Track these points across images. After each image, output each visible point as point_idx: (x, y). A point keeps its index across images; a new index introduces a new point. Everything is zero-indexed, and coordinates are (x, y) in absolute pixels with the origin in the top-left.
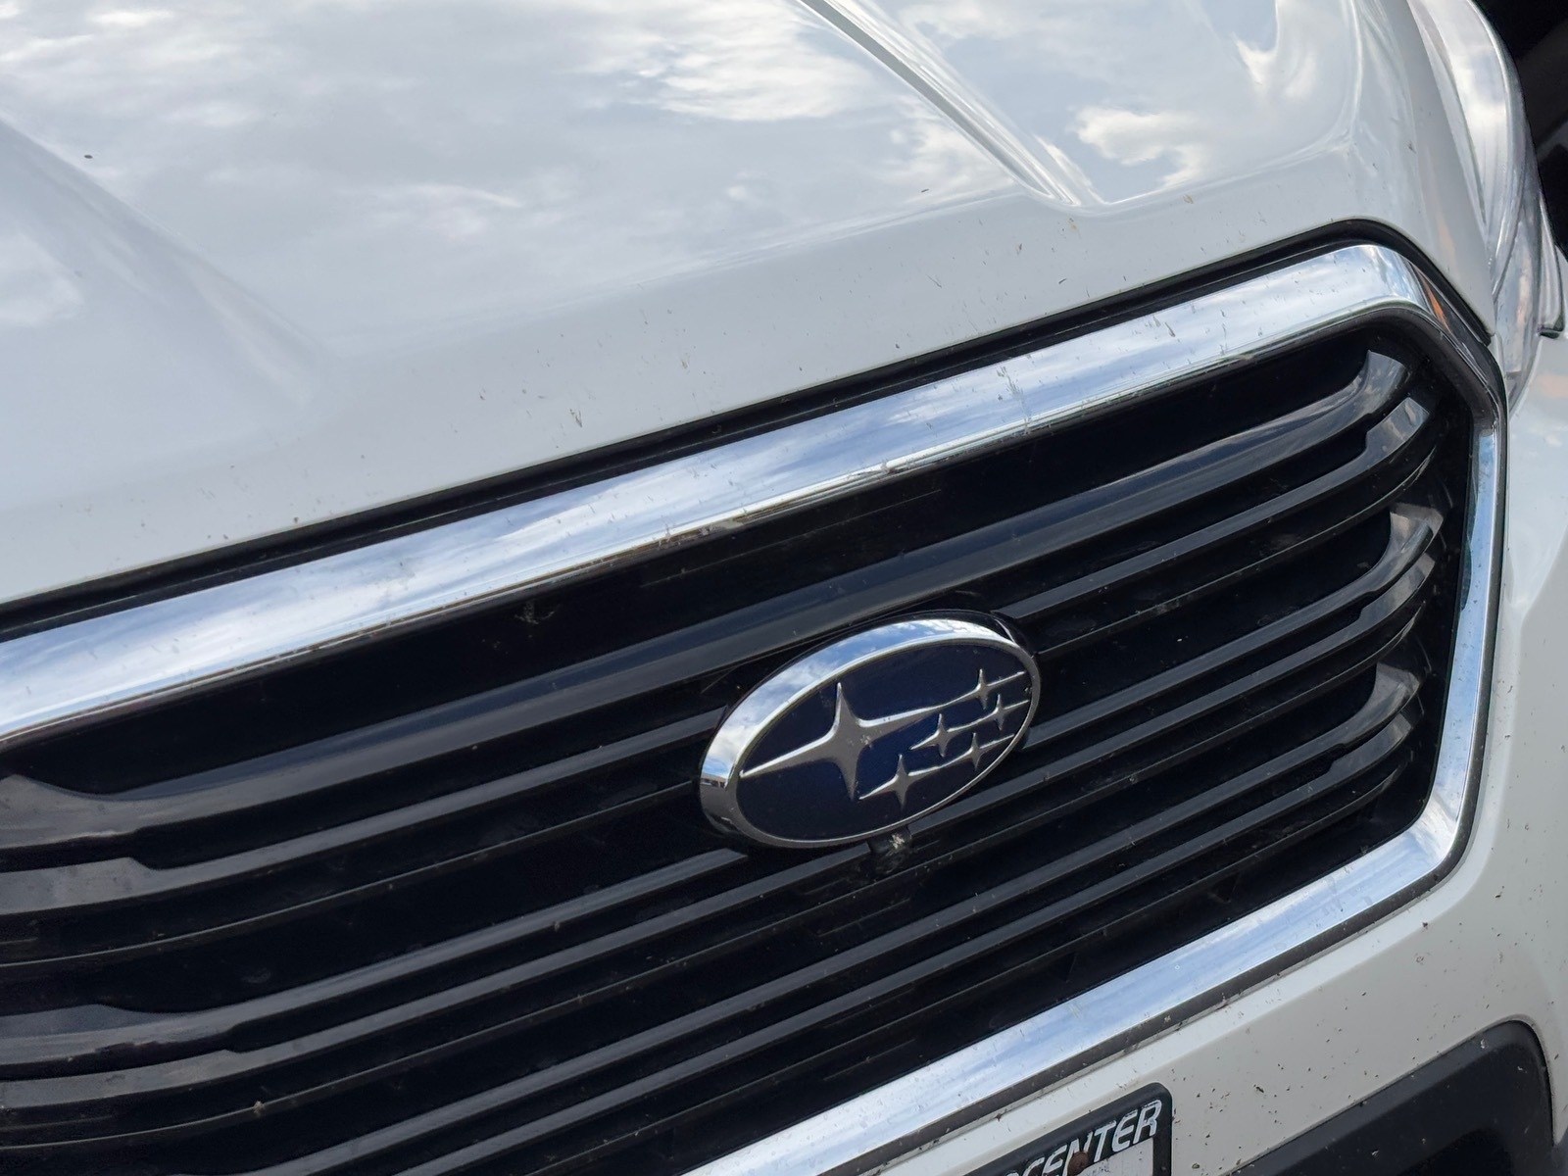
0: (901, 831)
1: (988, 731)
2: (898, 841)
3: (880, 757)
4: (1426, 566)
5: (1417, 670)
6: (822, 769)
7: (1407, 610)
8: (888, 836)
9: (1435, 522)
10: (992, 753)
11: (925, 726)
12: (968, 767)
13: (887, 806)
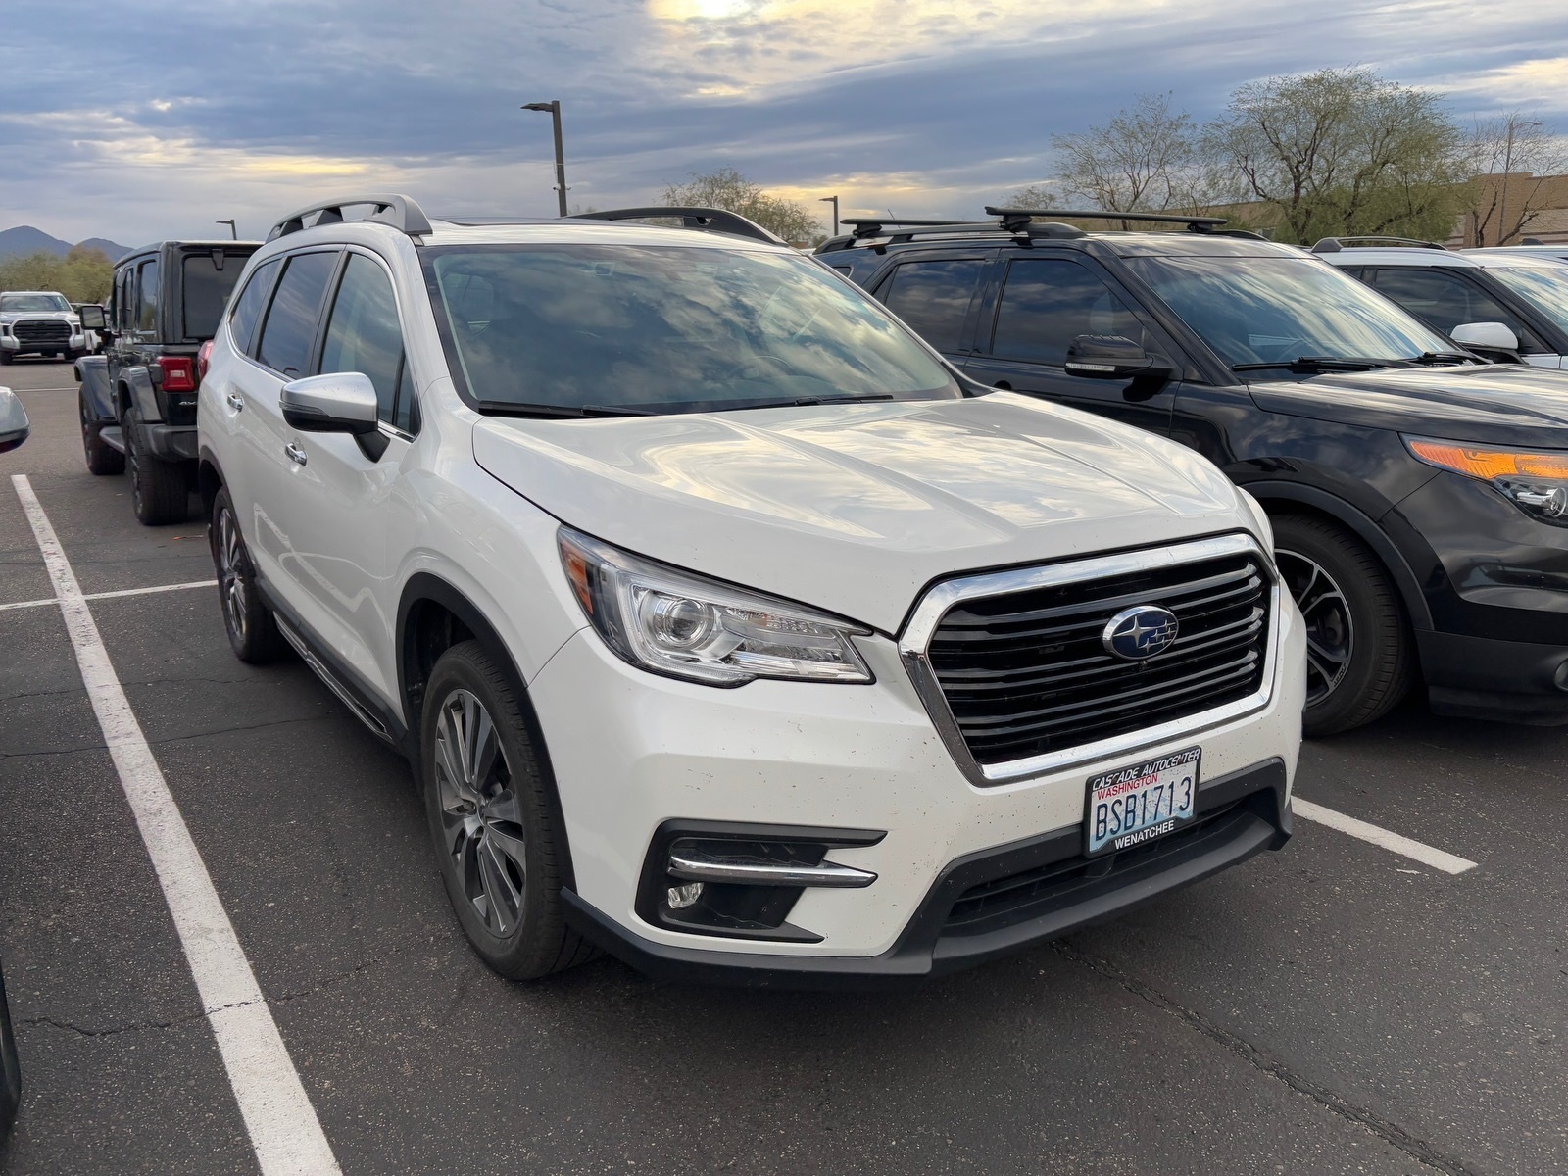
0: (1145, 659)
1: (1167, 637)
2: (1145, 662)
3: (1144, 637)
4: (1260, 623)
5: (1258, 650)
6: (1130, 638)
7: (1255, 633)
8: (1142, 660)
9: (1262, 612)
10: (1167, 644)
11: (1153, 632)
12: (1161, 646)
13: (1143, 652)
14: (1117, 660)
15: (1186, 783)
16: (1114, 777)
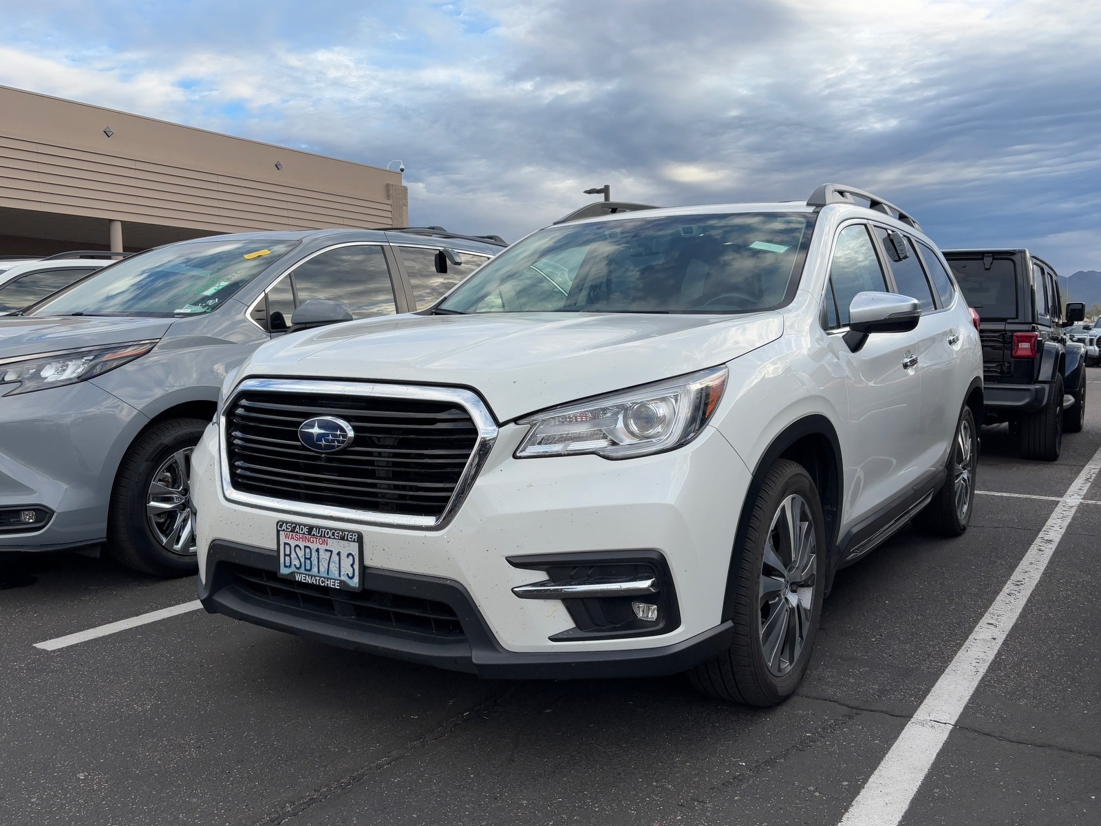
2: (319, 455)
3: (320, 436)
6: (311, 434)
10: (338, 446)
11: (328, 435)
12: (333, 447)
13: (320, 447)
14: (303, 448)
15: (351, 557)
16: (294, 527)
